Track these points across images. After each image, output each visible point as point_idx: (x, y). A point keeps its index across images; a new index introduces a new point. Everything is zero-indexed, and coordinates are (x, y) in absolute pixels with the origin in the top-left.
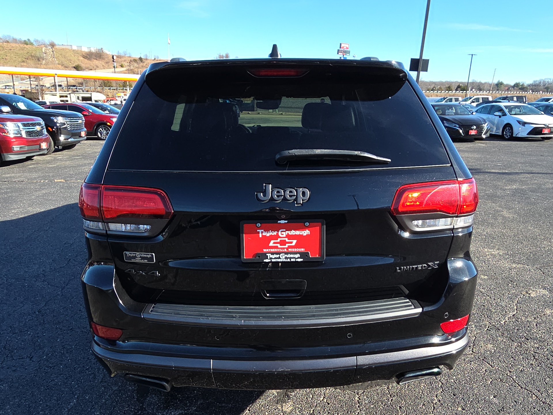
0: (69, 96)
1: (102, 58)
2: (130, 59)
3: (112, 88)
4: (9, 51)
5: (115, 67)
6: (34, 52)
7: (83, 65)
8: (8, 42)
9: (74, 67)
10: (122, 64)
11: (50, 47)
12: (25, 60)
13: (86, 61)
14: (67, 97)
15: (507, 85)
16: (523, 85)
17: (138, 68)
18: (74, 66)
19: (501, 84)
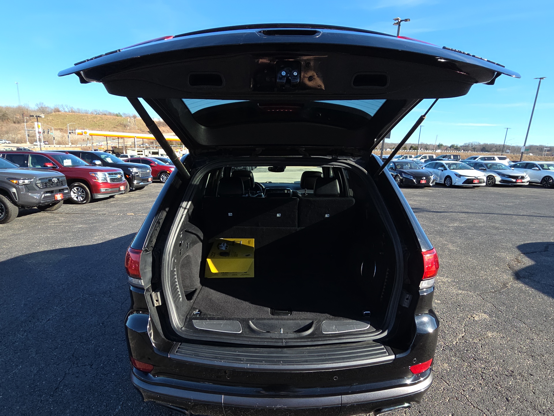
4: (106, 120)
6: (122, 122)
8: (105, 115)
11: (133, 118)
12: (116, 126)
14: (142, 151)
15: (445, 146)
16: (457, 146)
19: (442, 145)
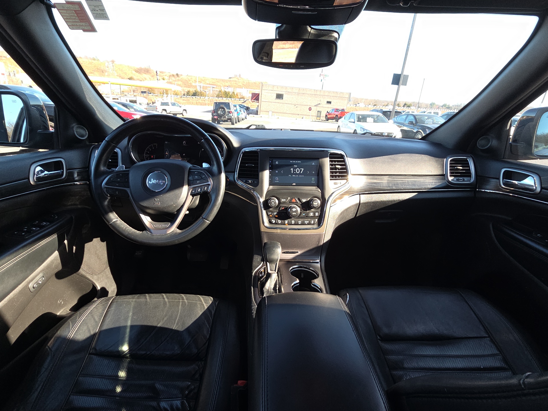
0: (119, 98)
1: (149, 73)
2: (169, 74)
3: (154, 95)
5: (158, 79)
6: (100, 66)
7: (135, 77)
9: (129, 79)
10: (164, 78)
11: (111, 63)
13: (137, 74)
14: (118, 99)
15: (437, 105)
16: (449, 105)
17: (175, 81)
18: (129, 77)
19: (434, 104)
